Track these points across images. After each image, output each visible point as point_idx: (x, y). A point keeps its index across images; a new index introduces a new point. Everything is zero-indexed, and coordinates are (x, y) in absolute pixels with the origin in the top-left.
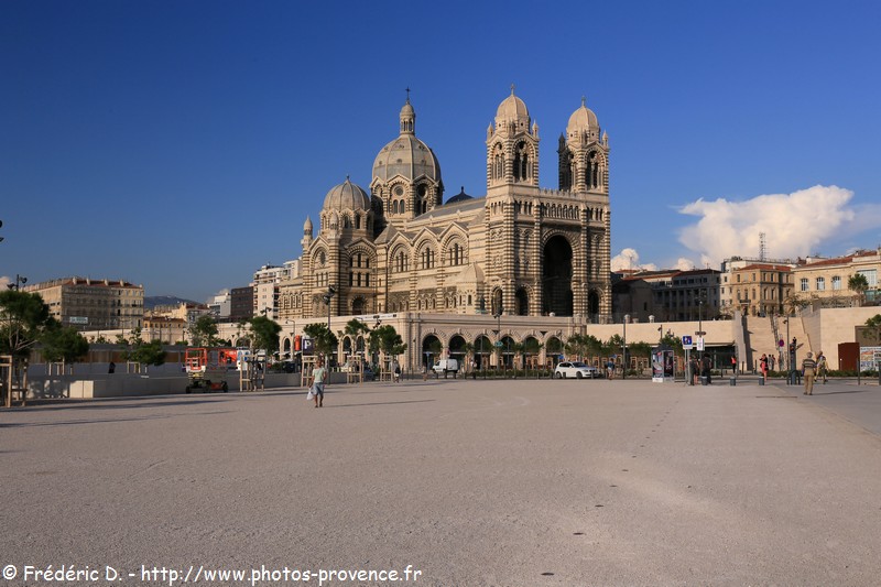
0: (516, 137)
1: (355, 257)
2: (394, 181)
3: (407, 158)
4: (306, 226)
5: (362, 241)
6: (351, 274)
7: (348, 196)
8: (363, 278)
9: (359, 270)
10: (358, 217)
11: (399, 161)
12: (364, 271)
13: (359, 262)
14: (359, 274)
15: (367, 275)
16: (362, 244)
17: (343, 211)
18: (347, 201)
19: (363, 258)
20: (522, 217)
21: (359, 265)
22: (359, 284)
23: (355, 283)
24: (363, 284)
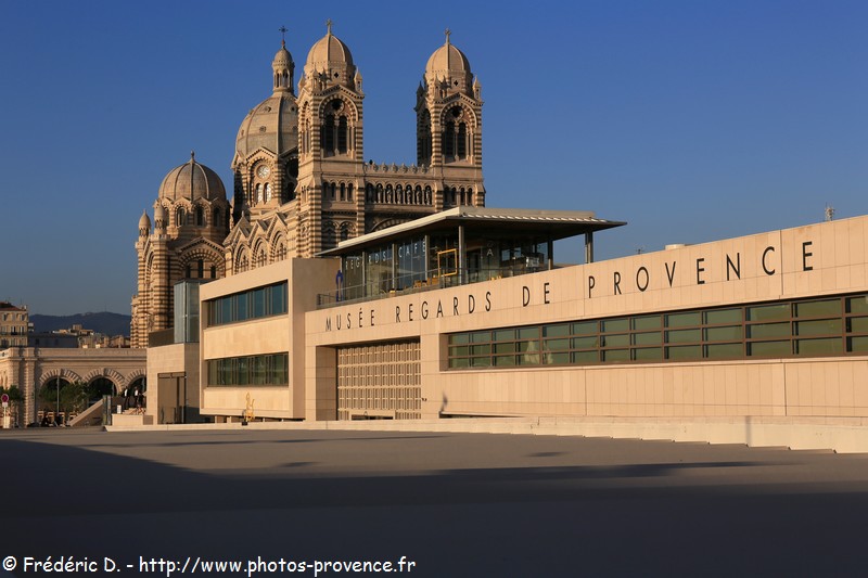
0: (324, 93)
1: (195, 265)
2: (255, 158)
3: (273, 126)
4: (142, 224)
5: (203, 242)
7: (185, 180)
10: (199, 209)
11: (263, 129)
16: (205, 246)
17: (177, 202)
18: (184, 187)
19: (207, 265)
20: (337, 205)
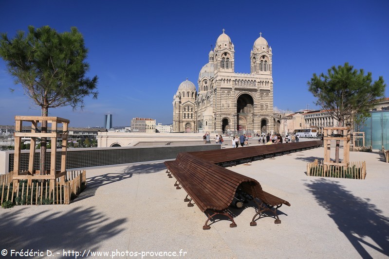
0: (222, 50)
2: (204, 79)
5: (189, 102)
6: (185, 114)
8: (190, 115)
9: (188, 112)
10: (188, 93)
12: (190, 113)
13: (188, 109)
14: (188, 114)
15: (192, 114)
17: (182, 91)
18: (184, 87)
19: (190, 108)
20: (225, 86)
21: (188, 111)
22: (188, 118)
23: (187, 117)
24: (190, 117)
